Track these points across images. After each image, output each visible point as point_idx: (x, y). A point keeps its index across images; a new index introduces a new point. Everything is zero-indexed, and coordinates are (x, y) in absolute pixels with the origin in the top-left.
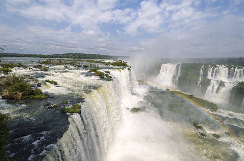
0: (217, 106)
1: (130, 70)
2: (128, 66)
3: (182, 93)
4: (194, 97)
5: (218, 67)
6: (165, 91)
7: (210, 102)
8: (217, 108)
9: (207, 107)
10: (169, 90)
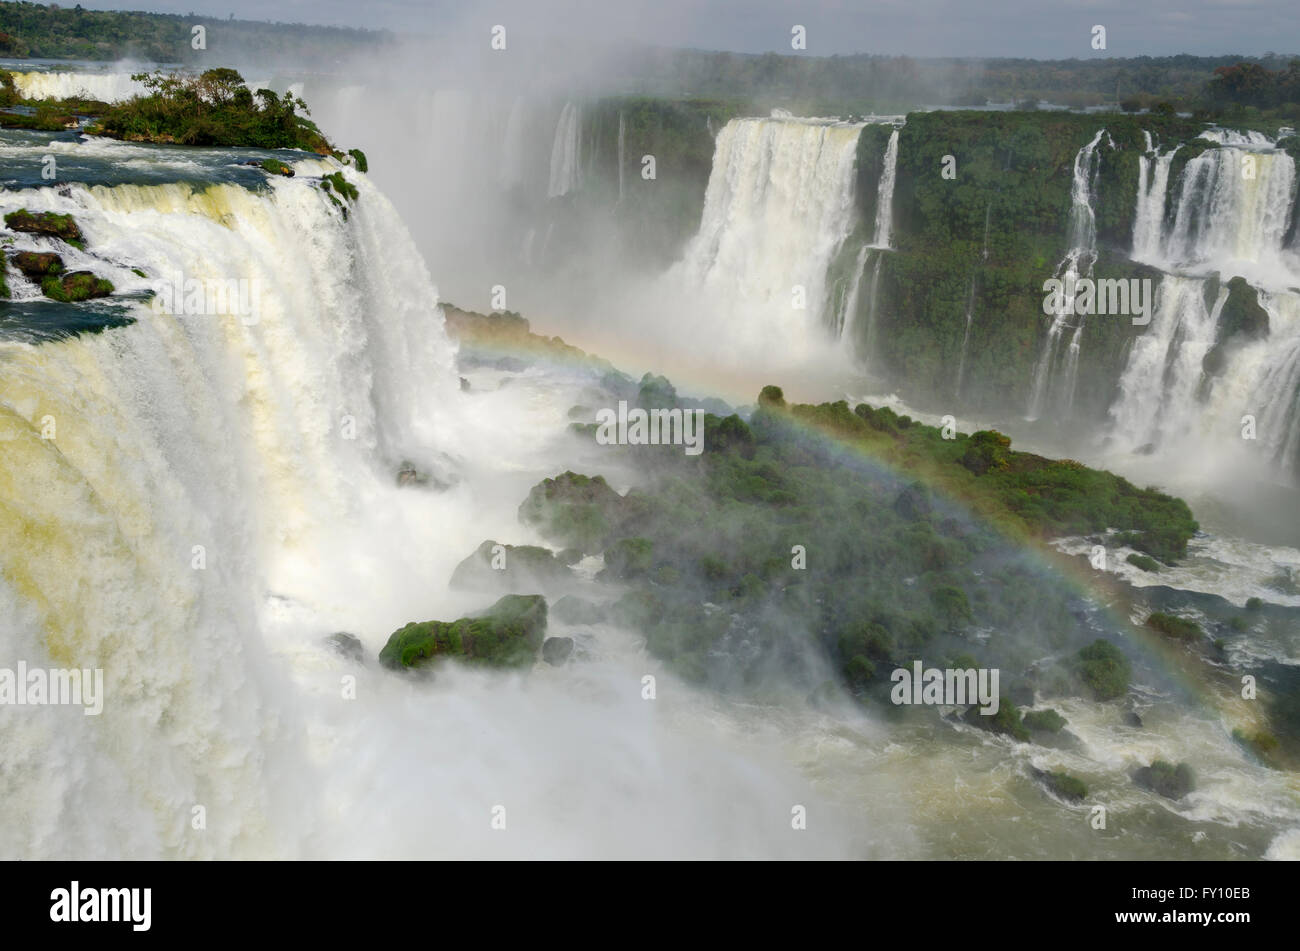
0: (1188, 514)
1: (349, 191)
2: (319, 148)
3: (905, 422)
4: (1013, 447)
5: (1215, 145)
6: (746, 417)
7: (1140, 484)
8: (1193, 530)
9: (1111, 531)
10: (790, 398)
